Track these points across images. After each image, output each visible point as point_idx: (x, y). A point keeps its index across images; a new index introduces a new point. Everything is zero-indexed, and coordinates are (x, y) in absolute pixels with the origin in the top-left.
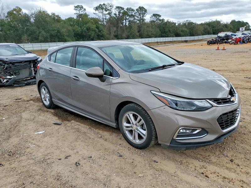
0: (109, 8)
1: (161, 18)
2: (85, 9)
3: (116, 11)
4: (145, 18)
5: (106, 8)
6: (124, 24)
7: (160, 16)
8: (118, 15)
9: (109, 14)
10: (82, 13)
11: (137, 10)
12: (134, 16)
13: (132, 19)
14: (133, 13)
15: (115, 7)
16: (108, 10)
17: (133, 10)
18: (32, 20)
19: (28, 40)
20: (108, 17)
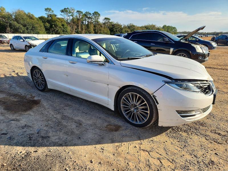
0: (72, 11)
1: (110, 21)
2: (53, 11)
3: (77, 14)
4: (99, 20)
5: (69, 11)
6: (84, 23)
7: (110, 20)
8: (78, 17)
9: (72, 15)
10: (51, 13)
11: (93, 14)
12: (91, 18)
13: (89, 20)
14: (91, 16)
15: (76, 11)
16: (71, 12)
17: (90, 14)
18: (13, 17)
19: (11, 31)
20: (71, 18)
